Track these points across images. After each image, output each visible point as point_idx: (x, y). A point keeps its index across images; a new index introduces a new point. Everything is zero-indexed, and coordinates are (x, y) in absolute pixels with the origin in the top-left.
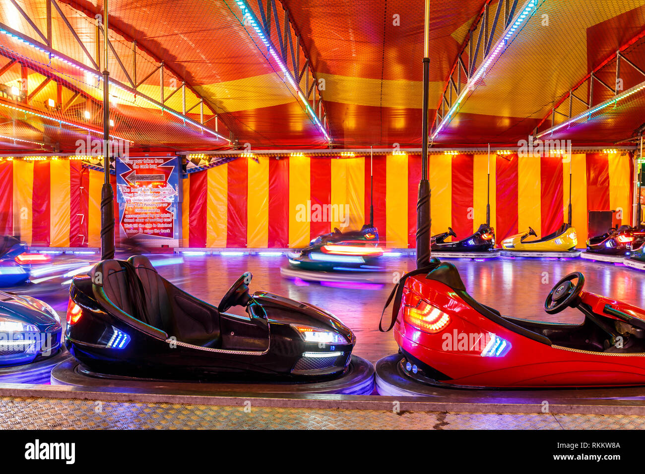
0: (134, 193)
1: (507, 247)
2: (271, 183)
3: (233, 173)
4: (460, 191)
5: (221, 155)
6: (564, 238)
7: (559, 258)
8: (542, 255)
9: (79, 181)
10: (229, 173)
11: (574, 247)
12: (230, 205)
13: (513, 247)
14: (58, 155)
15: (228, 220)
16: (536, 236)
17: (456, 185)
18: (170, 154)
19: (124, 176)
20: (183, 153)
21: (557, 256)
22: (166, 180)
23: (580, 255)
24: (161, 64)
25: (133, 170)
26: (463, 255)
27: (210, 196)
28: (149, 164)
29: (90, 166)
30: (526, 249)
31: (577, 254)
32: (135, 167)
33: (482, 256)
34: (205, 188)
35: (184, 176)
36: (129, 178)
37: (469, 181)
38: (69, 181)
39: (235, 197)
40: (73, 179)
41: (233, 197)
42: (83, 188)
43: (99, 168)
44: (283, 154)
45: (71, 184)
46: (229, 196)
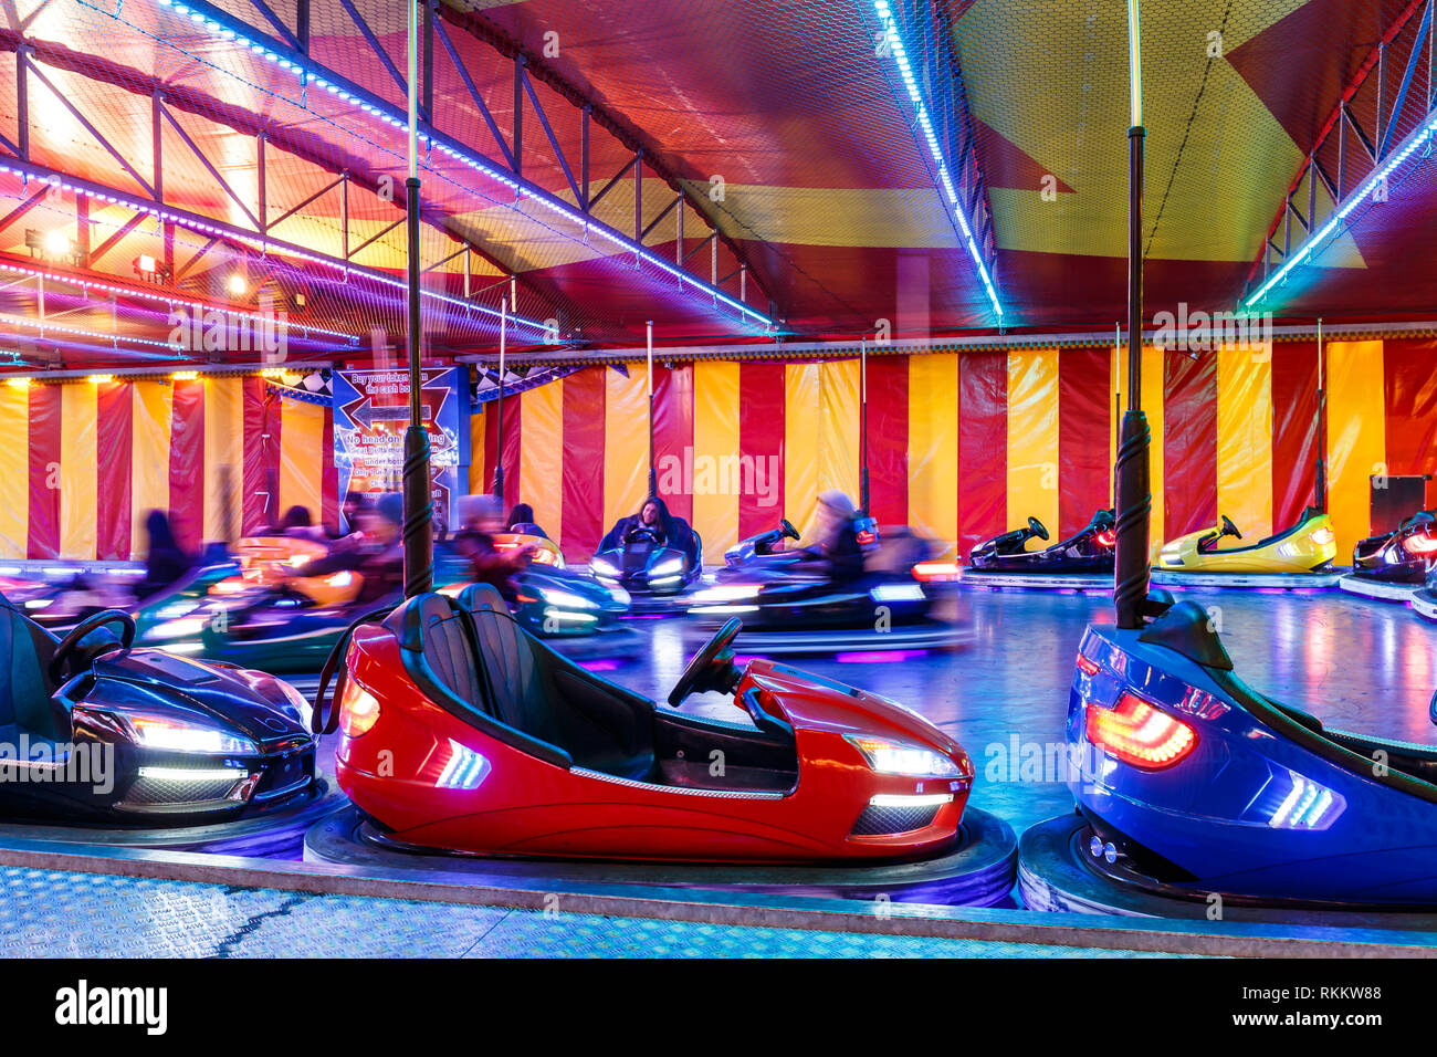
0: (368, 445)
1: (1168, 563)
2: (656, 419)
3: (574, 398)
4: (1079, 433)
5: (547, 361)
6: (1299, 542)
7: (1289, 589)
8: (1245, 582)
9: (259, 422)
10: (565, 401)
11: (1326, 563)
12: (569, 470)
13: (1181, 562)
14: (197, 370)
15: (563, 503)
16: (1239, 537)
17: (1070, 419)
18: (441, 363)
19: (349, 410)
20: (470, 359)
21: (1281, 584)
22: (433, 418)
23: (1338, 582)
24: (342, 175)
25: (367, 396)
26: (1054, 582)
27: (526, 451)
28: (398, 384)
29: (283, 389)
30: (1211, 568)
31: (1333, 579)
32: (370, 390)
33: (1096, 583)
34: (515, 433)
35: (474, 408)
36: (357, 414)
37: (1098, 410)
38: (242, 423)
39: (576, 451)
40: (249, 419)
41: (573, 452)
42: (268, 436)
43: (300, 393)
44: (678, 356)
45: (245, 429)
46: (566, 450)
